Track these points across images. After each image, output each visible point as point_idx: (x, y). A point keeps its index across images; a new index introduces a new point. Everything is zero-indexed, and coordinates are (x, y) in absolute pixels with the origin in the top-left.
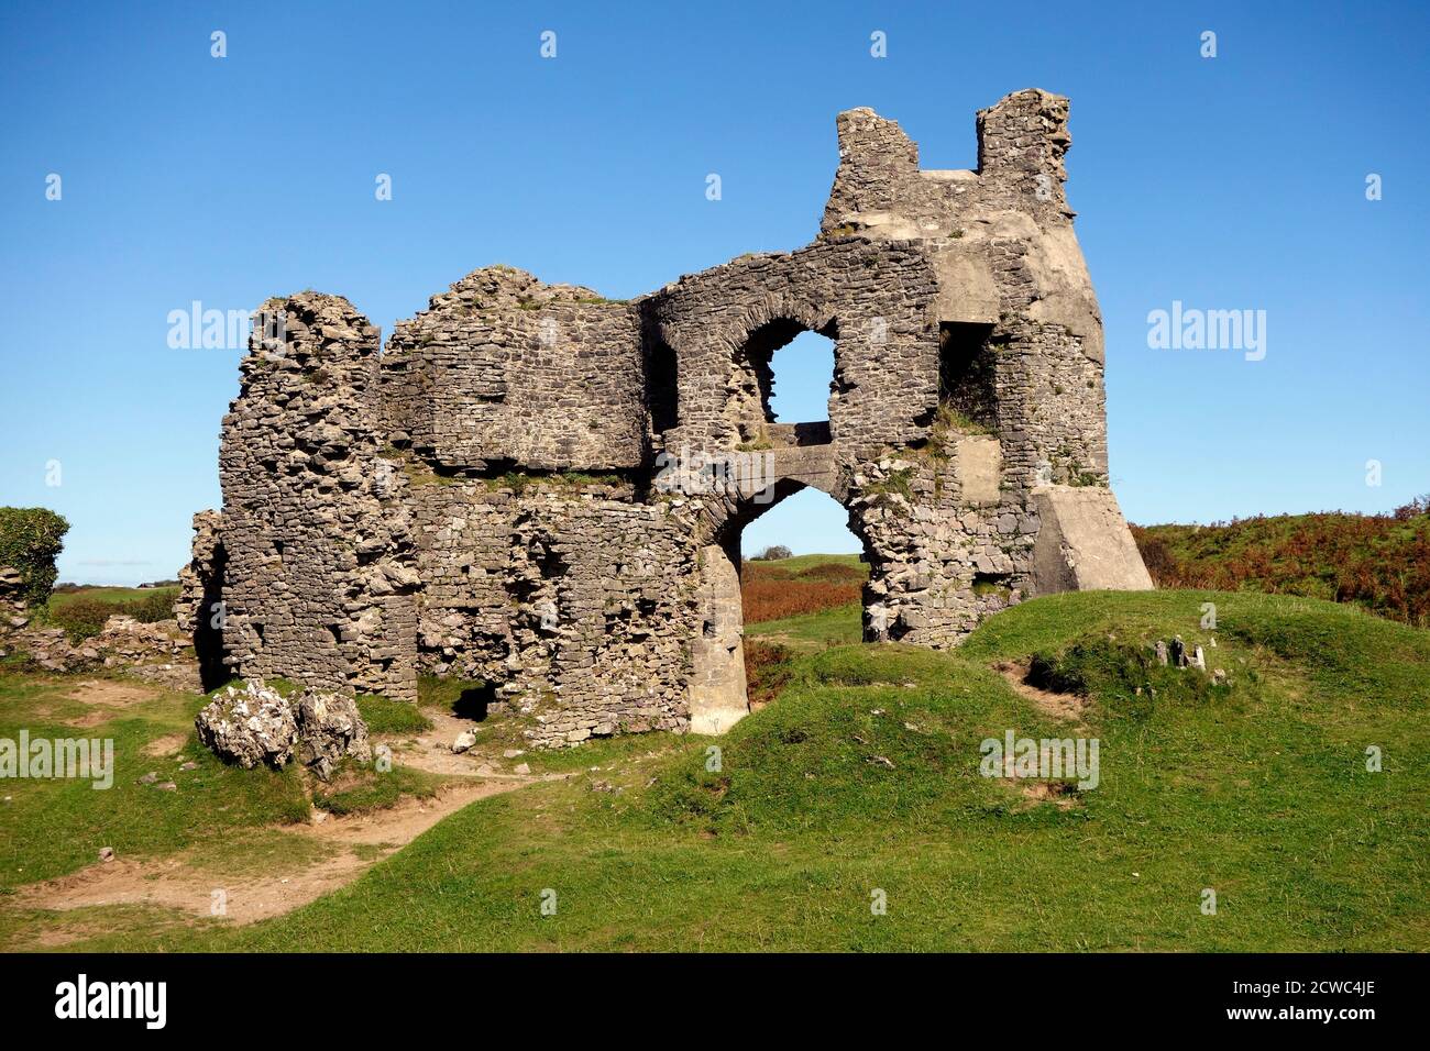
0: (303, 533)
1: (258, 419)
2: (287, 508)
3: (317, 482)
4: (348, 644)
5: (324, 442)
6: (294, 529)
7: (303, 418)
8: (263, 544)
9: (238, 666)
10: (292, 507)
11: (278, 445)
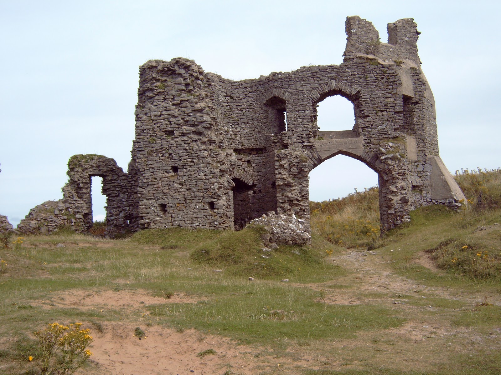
0: (191, 162)
1: (161, 112)
2: (181, 151)
3: (200, 140)
4: (219, 210)
5: (204, 122)
6: (186, 161)
7: (190, 111)
8: (165, 168)
9: (149, 224)
10: (184, 151)
11: (175, 123)
